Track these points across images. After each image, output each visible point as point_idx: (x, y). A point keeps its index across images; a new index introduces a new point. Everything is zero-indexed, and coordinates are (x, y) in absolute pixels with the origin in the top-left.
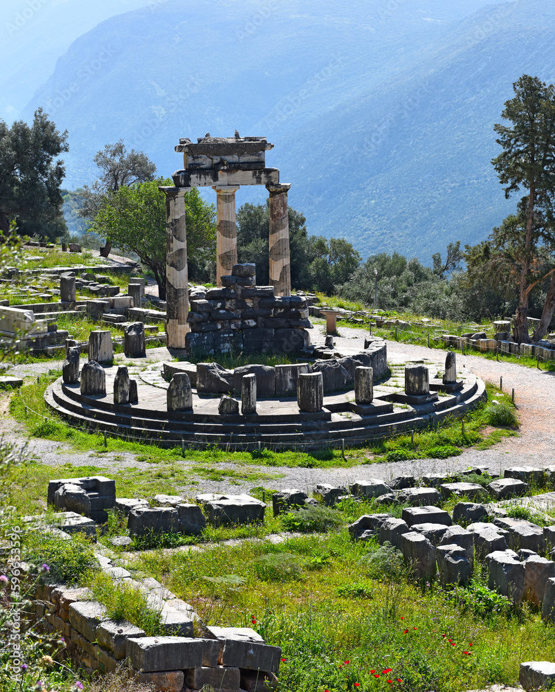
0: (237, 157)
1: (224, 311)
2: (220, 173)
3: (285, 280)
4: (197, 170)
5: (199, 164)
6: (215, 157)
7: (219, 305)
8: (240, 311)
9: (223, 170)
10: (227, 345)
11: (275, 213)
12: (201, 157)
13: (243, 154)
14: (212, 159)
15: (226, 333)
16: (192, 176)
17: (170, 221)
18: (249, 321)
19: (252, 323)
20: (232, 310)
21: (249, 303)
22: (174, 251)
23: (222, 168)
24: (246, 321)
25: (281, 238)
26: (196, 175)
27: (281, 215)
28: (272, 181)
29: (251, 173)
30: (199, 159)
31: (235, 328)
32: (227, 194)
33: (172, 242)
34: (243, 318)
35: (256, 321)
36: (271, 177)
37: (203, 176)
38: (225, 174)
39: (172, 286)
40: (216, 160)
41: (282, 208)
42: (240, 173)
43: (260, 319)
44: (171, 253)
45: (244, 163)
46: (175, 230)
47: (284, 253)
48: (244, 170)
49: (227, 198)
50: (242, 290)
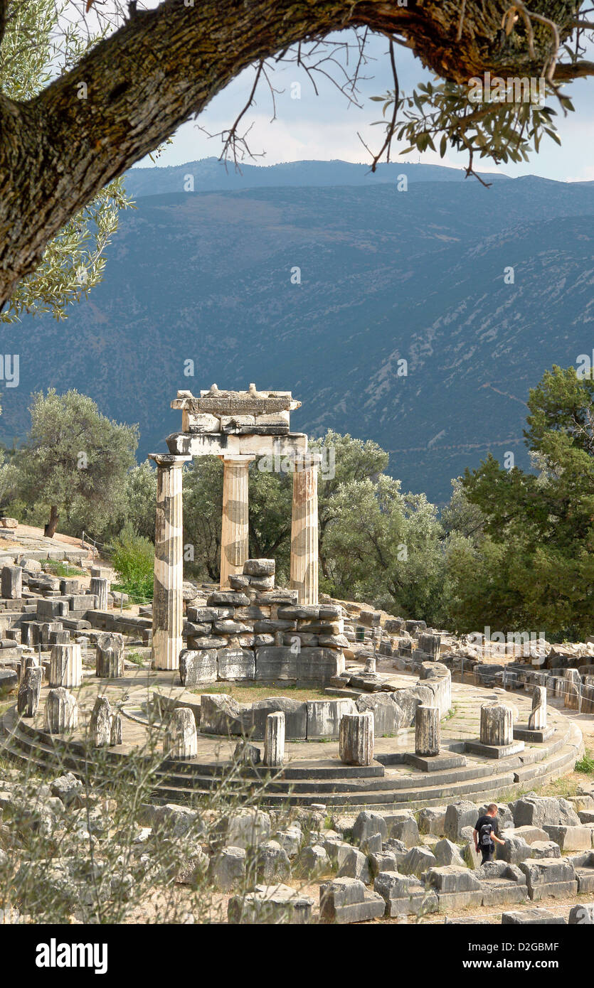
0: (253, 418)
1: (232, 622)
2: (229, 439)
3: (311, 581)
4: (200, 433)
5: (202, 426)
6: (224, 417)
7: (226, 613)
8: (252, 623)
9: (235, 435)
10: (236, 667)
11: (301, 493)
12: (205, 416)
13: (260, 413)
14: (220, 419)
15: (234, 651)
16: (193, 441)
17: (162, 499)
18: (265, 635)
19: (269, 639)
20: (242, 621)
21: (265, 612)
22: (166, 539)
23: (233, 432)
24: (260, 636)
25: (307, 526)
26: (198, 440)
27: (309, 495)
28: (298, 450)
29: (270, 438)
30: (203, 419)
31: (246, 645)
32: (238, 466)
33: (164, 528)
34: (257, 632)
35: (273, 634)
36: (296, 445)
37: (207, 441)
38: (237, 439)
39: (162, 586)
40: (226, 420)
41: (311, 487)
42: (256, 439)
43: (279, 634)
44: (162, 542)
45: (262, 425)
46: (167, 512)
47: (310, 546)
48: (262, 434)
49: (238, 471)
50: (256, 595)
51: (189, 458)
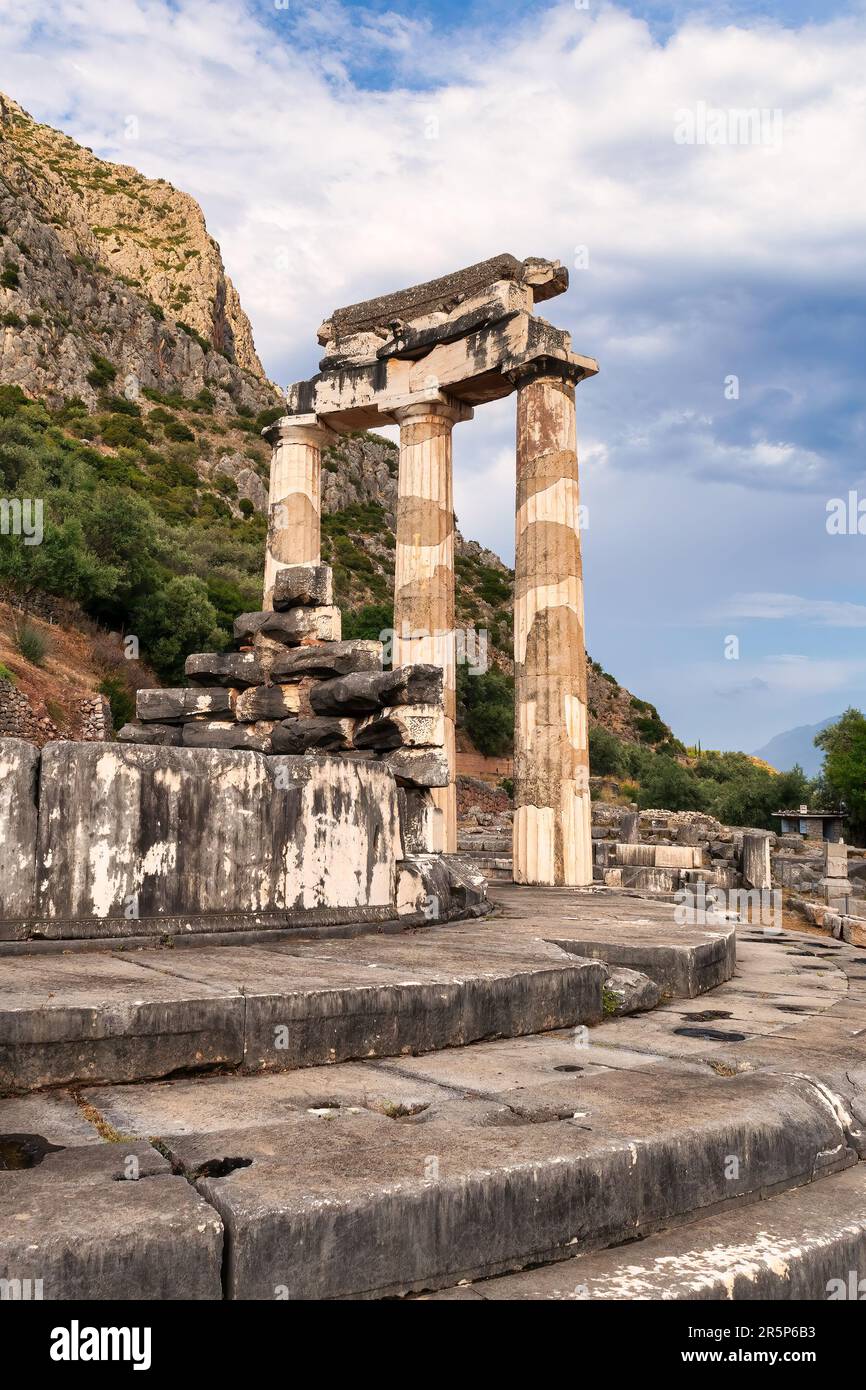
0: (441, 315)
1: (227, 726)
2: (393, 368)
3: (541, 658)
4: (338, 367)
5: (345, 357)
7: (204, 702)
8: (267, 727)
9: (398, 355)
12: (355, 338)
16: (319, 386)
23: (393, 349)
25: (531, 520)
26: (329, 382)
27: (534, 447)
28: (510, 348)
29: (464, 343)
30: (351, 344)
36: (506, 338)
37: (347, 381)
38: (403, 363)
41: (537, 426)
42: (438, 352)
45: (454, 323)
47: (540, 569)
49: (411, 431)
50: (275, 653)
51: (310, 419)
